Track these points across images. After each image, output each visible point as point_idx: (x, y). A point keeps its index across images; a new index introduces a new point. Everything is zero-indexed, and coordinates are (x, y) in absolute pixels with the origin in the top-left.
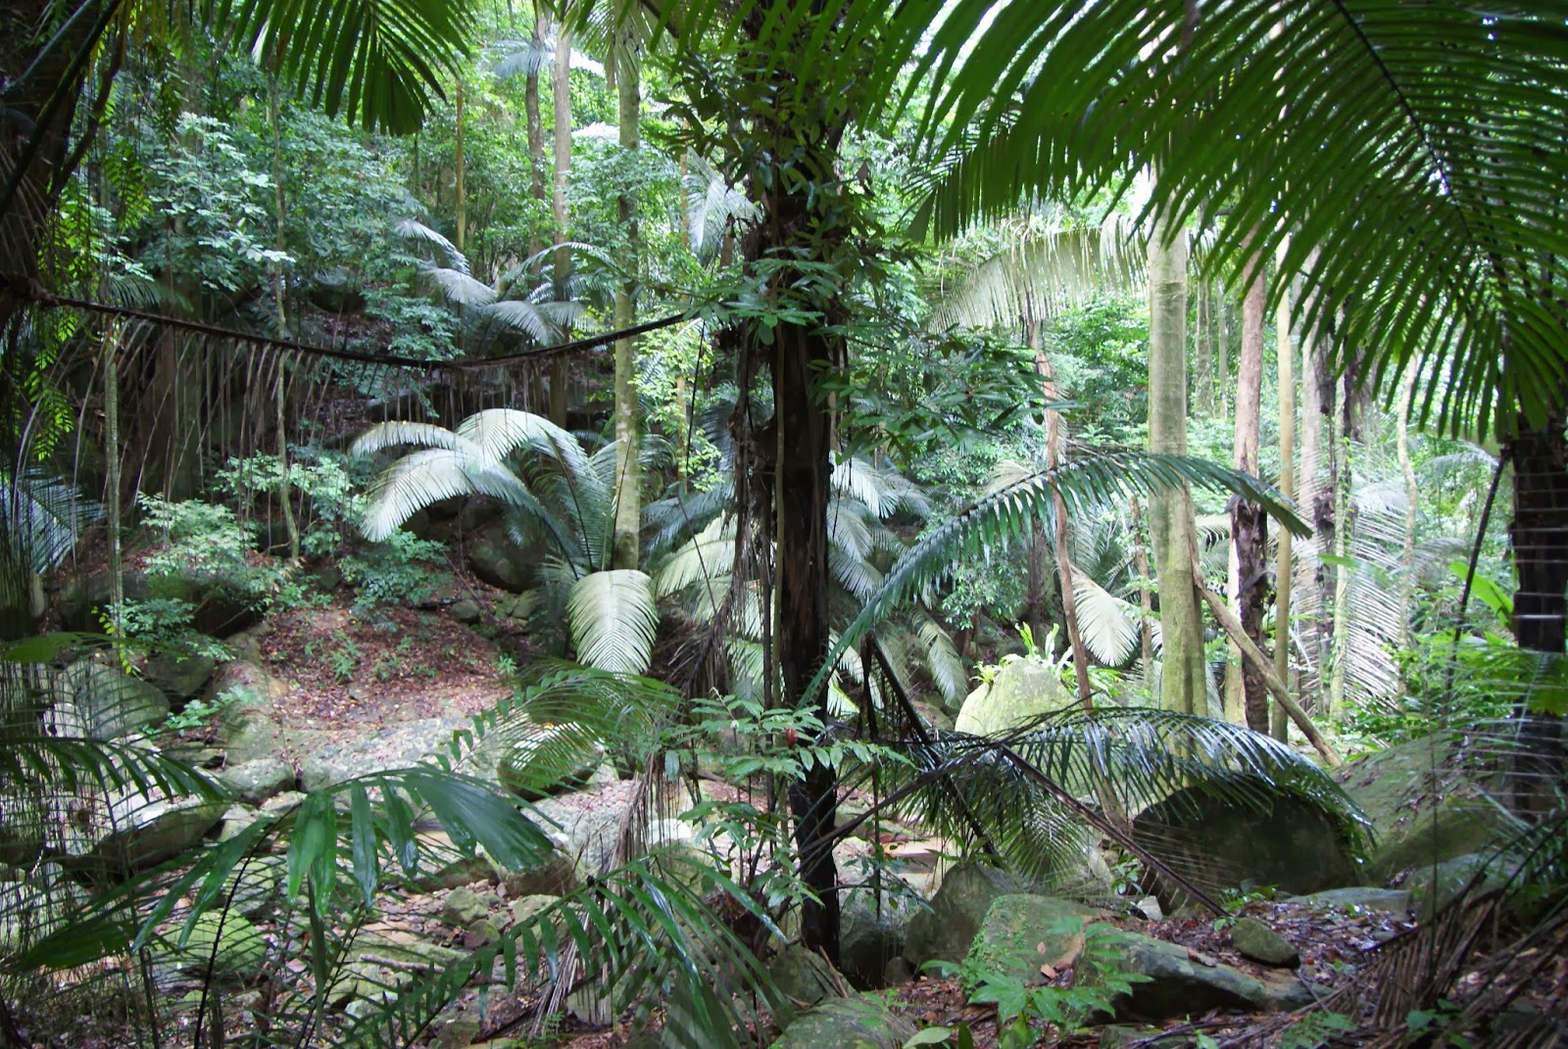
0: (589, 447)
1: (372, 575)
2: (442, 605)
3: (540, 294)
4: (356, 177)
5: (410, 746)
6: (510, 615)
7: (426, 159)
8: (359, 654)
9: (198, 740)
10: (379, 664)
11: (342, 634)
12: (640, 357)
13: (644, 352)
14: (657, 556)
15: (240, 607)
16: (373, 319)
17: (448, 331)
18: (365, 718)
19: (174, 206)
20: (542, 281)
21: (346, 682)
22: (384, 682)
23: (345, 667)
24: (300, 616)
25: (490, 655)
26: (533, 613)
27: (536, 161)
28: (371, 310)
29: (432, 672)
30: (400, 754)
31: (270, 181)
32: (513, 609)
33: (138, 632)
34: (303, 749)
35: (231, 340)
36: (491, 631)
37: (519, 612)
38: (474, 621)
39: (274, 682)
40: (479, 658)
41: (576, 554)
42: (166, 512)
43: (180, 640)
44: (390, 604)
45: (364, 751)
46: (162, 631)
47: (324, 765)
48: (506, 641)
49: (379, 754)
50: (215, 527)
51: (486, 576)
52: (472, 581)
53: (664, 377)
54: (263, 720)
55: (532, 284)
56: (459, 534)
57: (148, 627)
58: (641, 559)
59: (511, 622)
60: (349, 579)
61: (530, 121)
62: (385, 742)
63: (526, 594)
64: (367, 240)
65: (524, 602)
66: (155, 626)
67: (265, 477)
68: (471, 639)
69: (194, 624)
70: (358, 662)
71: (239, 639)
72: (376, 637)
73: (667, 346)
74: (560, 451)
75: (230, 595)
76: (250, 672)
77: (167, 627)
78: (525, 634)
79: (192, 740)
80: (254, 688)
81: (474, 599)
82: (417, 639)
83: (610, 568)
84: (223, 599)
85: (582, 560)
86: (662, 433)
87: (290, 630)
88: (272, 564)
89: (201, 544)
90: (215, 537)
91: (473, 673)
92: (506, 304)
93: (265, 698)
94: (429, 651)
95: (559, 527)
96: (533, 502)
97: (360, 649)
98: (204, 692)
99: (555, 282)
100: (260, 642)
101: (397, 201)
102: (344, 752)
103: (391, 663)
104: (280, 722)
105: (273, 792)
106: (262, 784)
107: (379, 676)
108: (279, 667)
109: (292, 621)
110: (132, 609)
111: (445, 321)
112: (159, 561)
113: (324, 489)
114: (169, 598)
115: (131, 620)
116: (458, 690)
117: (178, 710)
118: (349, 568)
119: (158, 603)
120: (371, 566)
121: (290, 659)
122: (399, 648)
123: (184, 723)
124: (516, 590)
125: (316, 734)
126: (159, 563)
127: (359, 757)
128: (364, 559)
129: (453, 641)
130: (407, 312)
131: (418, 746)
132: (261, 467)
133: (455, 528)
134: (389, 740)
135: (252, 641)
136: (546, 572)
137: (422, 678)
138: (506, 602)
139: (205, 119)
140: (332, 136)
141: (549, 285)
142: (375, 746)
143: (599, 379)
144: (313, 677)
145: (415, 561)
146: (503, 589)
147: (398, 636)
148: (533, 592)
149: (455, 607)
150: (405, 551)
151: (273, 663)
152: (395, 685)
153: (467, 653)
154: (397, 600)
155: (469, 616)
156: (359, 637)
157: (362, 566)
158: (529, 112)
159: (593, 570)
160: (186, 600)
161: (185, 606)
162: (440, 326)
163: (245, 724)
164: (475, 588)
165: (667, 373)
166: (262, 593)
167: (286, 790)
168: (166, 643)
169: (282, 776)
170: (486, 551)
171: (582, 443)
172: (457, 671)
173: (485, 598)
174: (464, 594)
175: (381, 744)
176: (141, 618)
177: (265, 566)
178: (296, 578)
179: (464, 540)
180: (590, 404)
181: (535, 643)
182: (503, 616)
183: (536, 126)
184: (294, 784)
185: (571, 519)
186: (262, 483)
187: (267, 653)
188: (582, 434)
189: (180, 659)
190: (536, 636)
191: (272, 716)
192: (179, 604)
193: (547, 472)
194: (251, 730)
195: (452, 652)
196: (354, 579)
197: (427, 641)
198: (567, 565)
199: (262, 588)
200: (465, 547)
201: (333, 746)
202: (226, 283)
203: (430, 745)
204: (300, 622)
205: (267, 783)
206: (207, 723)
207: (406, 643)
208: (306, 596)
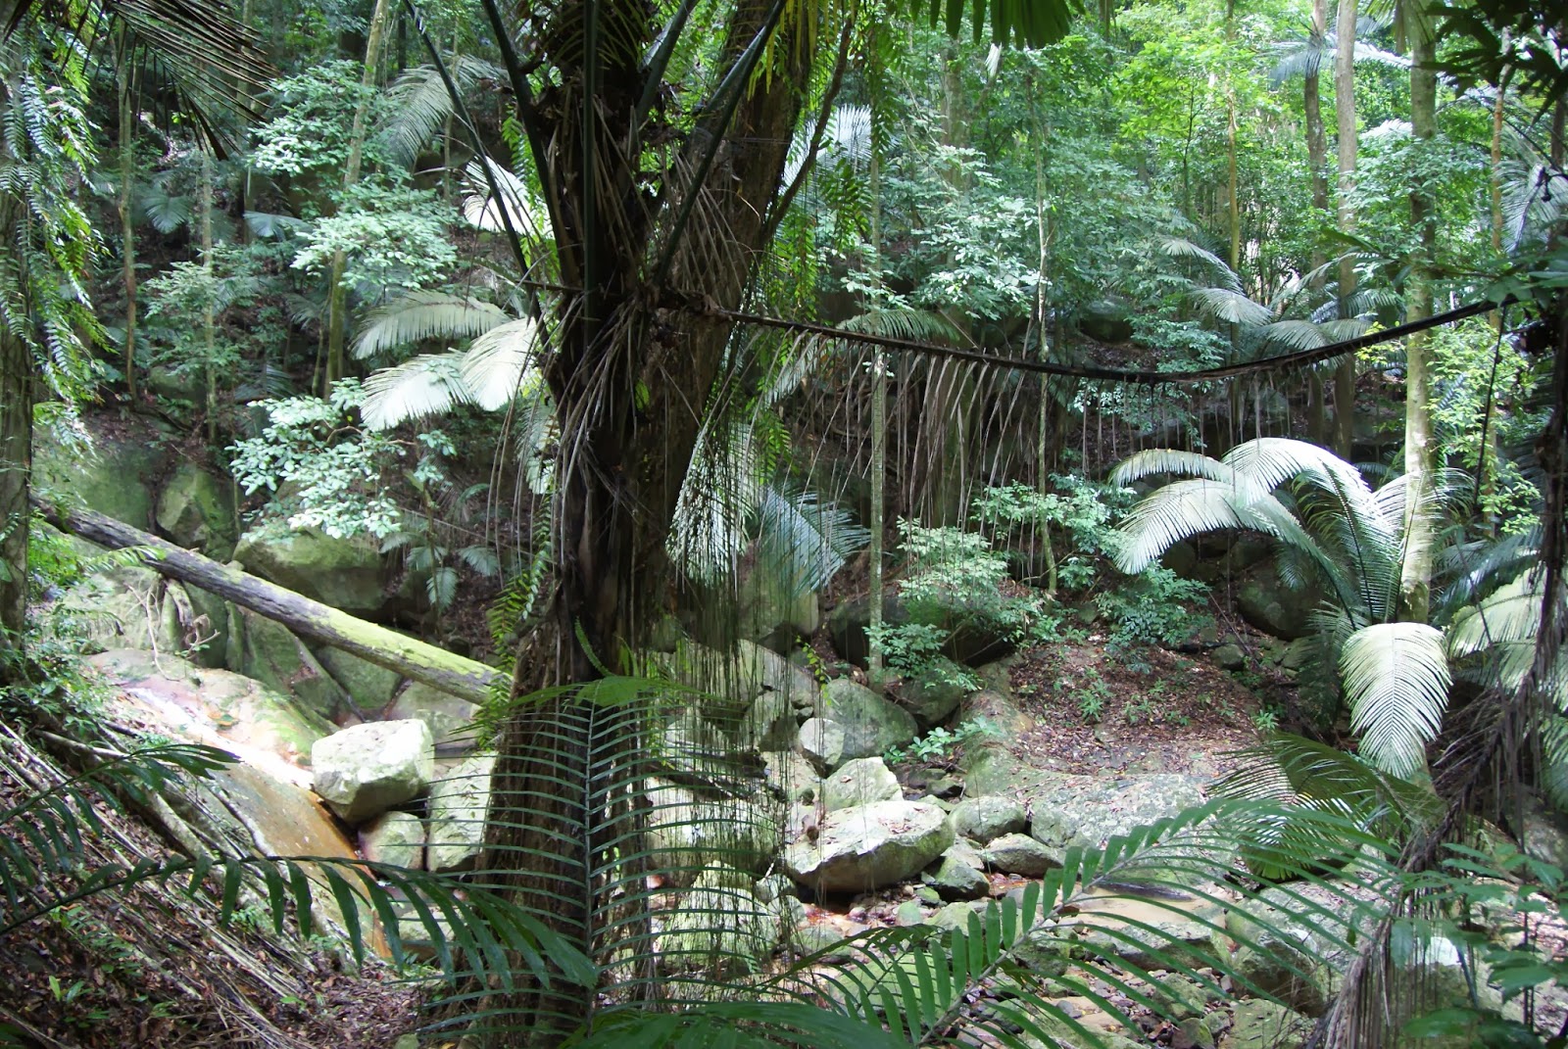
0: (1374, 481)
1: (1129, 612)
2: (1205, 648)
3: (1322, 313)
4: (1118, 199)
5: (1148, 802)
6: (1278, 664)
7: (1196, 177)
8: (1109, 694)
9: (940, 767)
10: (1129, 707)
11: (1093, 671)
12: (1436, 379)
13: (1441, 372)
14: (1453, 608)
15: (993, 637)
16: (1143, 346)
17: (1220, 355)
18: (1108, 763)
19: (934, 237)
20: (1327, 299)
21: (1093, 723)
22: (1133, 726)
23: (1094, 706)
24: (1053, 650)
25: (1251, 707)
26: (1305, 662)
27: (1317, 169)
28: (1138, 336)
29: (1184, 720)
30: (1135, 808)
31: (1026, 206)
32: (1282, 657)
33: (891, 655)
34: (1038, 790)
35: (909, 353)
36: (1256, 680)
37: (1288, 662)
38: (1237, 667)
39: (1020, 716)
40: (1237, 710)
41: (1355, 603)
42: (923, 539)
43: (930, 666)
44: (1147, 644)
45: (1098, 800)
46: (913, 657)
47: (1055, 810)
48: (1271, 693)
49: (1113, 806)
50: (969, 555)
51: (1255, 620)
52: (1239, 624)
53: (1467, 401)
54: (1004, 754)
55: (1314, 304)
56: (1227, 573)
57: (899, 652)
58: (1433, 612)
59: (1279, 672)
60: (1106, 614)
61: (1310, 127)
62: (1121, 794)
63: (1297, 642)
64: (1132, 262)
65: (1294, 651)
66: (908, 649)
67: (1020, 507)
68: (1230, 689)
69: (946, 651)
70: (1108, 703)
71: (990, 669)
72: (1129, 678)
73: (1472, 366)
74: (1338, 485)
75: (982, 624)
76: (997, 703)
77: (918, 652)
78: (1294, 686)
79: (934, 767)
80: (999, 720)
81: (1239, 643)
82: (1172, 684)
83: (1394, 619)
84: (975, 628)
85: (1361, 608)
86: (1463, 466)
87: (1042, 663)
88: (1028, 594)
89: (954, 571)
90: (967, 565)
91: (1230, 725)
92: (1283, 325)
93: (1009, 732)
94: (1183, 697)
95: (1338, 571)
96: (1307, 541)
97: (1110, 690)
98: (949, 721)
99: (1339, 300)
100: (1012, 673)
101: (1163, 221)
102: (1077, 799)
103: (1143, 707)
104: (1021, 758)
105: (1001, 831)
106: (990, 822)
107: (1127, 719)
108: (1026, 702)
109: (1045, 655)
110: (887, 633)
111: (1213, 344)
112: (914, 585)
113: (1078, 520)
114: (924, 624)
115: (885, 643)
116: (1210, 743)
117: (923, 735)
118: (1105, 603)
119: (913, 629)
120: (1128, 603)
121: (1039, 693)
122: (1152, 691)
123: (927, 749)
124: (1286, 637)
125: (1054, 775)
126: (916, 587)
127: (1093, 806)
128: (1124, 595)
129: (1210, 689)
130: (1173, 337)
131: (1156, 803)
132: (1016, 495)
133: (1223, 567)
134: (1125, 792)
135: (1004, 672)
136: (1320, 619)
137: (1173, 726)
138: (1275, 650)
139: (962, 150)
140: (1092, 159)
141: (1332, 303)
142: (1110, 797)
143: (1389, 406)
144: (1060, 714)
145: (1172, 600)
146: (1272, 635)
147: (1152, 678)
148: (1305, 640)
149: (1218, 652)
150: (1163, 590)
151: (1022, 695)
152: (1144, 730)
153: (1224, 703)
154: (1154, 640)
155: (1232, 662)
156: (1111, 676)
157: (1120, 602)
158: (1310, 117)
159: (1375, 621)
160: (941, 627)
161: (939, 632)
162: (1209, 349)
163: (985, 756)
164: (1241, 632)
165: (1471, 396)
166: (1014, 624)
167: (1014, 832)
168: (917, 669)
169: (1011, 816)
170: (1255, 593)
171: (1366, 476)
172: (1212, 721)
173: (1252, 644)
174: (1229, 637)
175: (1117, 795)
176: (895, 642)
177: (1020, 597)
178: (1049, 610)
179: (1232, 580)
180: (1378, 435)
181: (1303, 697)
182: (1271, 665)
183: (1317, 131)
184: (1023, 826)
185: (1351, 564)
186: (1017, 513)
187: (1016, 685)
188: (1367, 466)
189: (928, 685)
190: (1305, 689)
191: (1014, 751)
192: (933, 630)
193: (1323, 508)
194: (991, 763)
195: (1208, 701)
196: (1111, 615)
197: (1183, 686)
198: (1344, 613)
199: (1013, 620)
200: (1233, 588)
201: (1067, 791)
202: (987, 312)
203: (1168, 803)
204: (1053, 656)
205: (996, 822)
206: (950, 751)
207: (1159, 687)
208: (1060, 629)
